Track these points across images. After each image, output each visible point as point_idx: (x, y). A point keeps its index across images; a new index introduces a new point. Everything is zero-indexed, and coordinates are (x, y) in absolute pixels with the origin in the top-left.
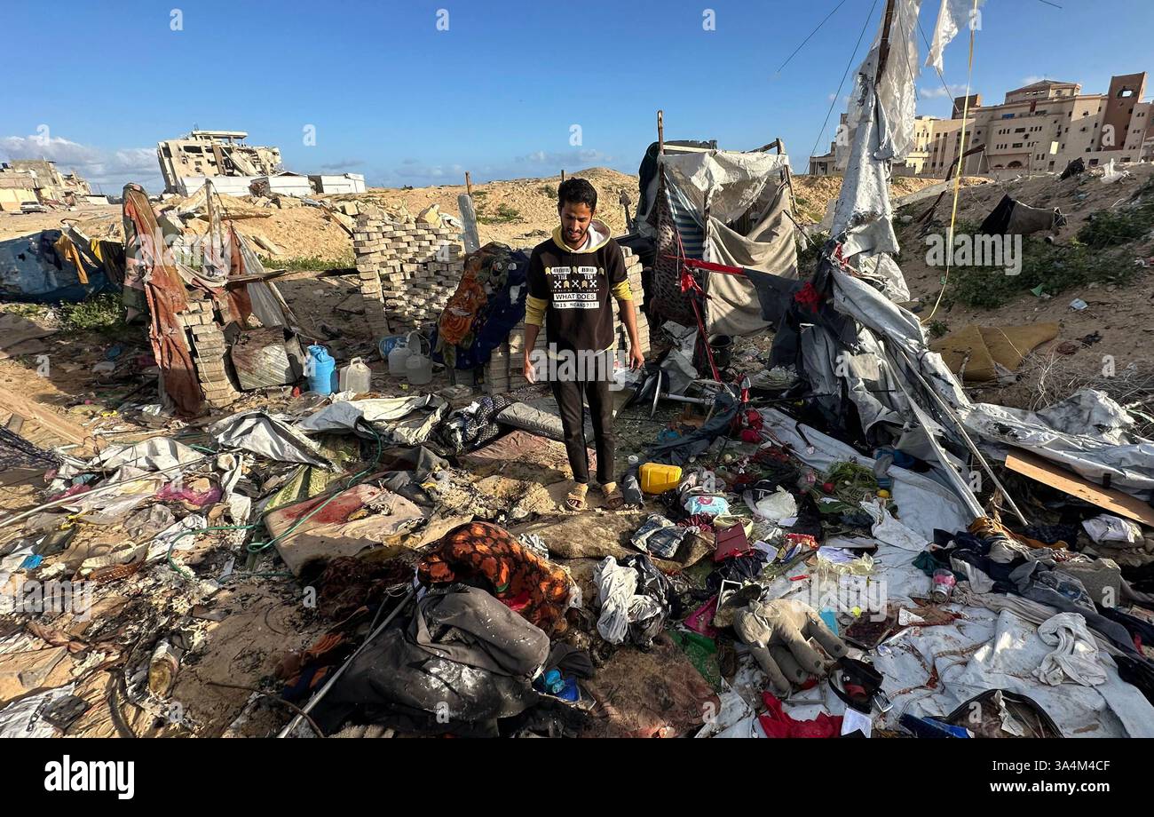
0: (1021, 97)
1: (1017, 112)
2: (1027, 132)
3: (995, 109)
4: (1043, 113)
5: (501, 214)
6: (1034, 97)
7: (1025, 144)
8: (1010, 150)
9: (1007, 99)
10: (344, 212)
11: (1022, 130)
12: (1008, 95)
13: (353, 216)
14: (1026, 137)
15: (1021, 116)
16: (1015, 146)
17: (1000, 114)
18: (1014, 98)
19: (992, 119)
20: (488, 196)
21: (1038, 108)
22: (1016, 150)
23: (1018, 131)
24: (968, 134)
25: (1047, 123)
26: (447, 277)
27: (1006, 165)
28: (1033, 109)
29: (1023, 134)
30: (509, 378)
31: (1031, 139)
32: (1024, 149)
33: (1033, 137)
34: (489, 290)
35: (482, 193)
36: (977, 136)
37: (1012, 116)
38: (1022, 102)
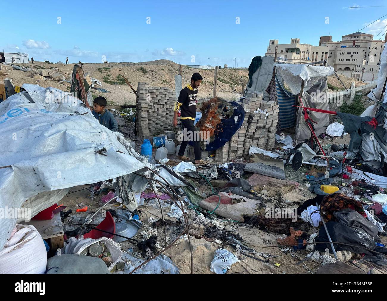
0: (349, 39)
1: (347, 45)
2: (352, 54)
3: (338, 43)
4: (358, 46)
5: (119, 80)
6: (354, 39)
7: (351, 60)
8: (345, 62)
9: (343, 39)
10: (41, 74)
11: (350, 53)
12: (343, 37)
13: (45, 77)
14: (352, 56)
15: (349, 47)
16: (347, 60)
17: (340, 45)
18: (346, 39)
19: (337, 47)
20: (111, 70)
21: (356, 44)
22: (347, 62)
23: (348, 53)
24: (326, 53)
25: (360, 51)
26: (170, 111)
27: (343, 69)
28: (354, 44)
29: (350, 55)
30: (229, 154)
31: (354, 58)
32: (351, 62)
33: (355, 56)
34: (221, 118)
35: (107, 68)
36: (331, 55)
37: (345, 47)
38: (349, 41)
